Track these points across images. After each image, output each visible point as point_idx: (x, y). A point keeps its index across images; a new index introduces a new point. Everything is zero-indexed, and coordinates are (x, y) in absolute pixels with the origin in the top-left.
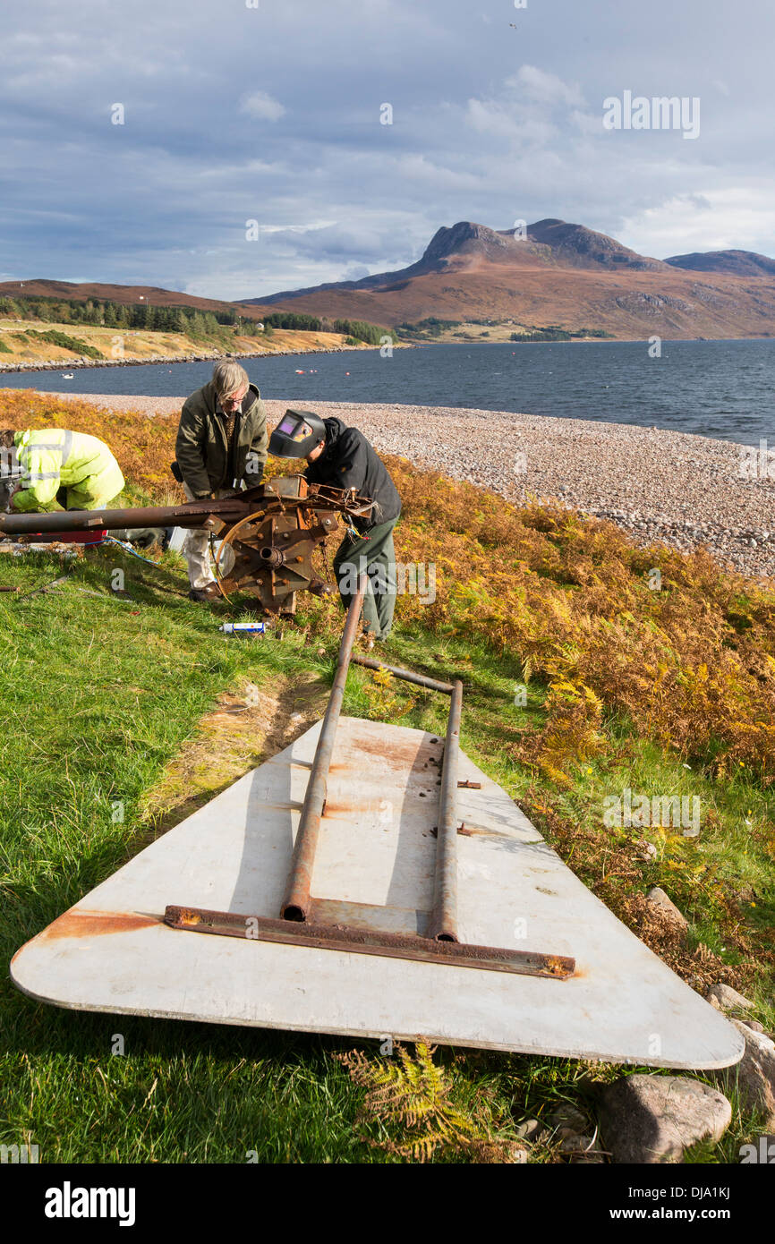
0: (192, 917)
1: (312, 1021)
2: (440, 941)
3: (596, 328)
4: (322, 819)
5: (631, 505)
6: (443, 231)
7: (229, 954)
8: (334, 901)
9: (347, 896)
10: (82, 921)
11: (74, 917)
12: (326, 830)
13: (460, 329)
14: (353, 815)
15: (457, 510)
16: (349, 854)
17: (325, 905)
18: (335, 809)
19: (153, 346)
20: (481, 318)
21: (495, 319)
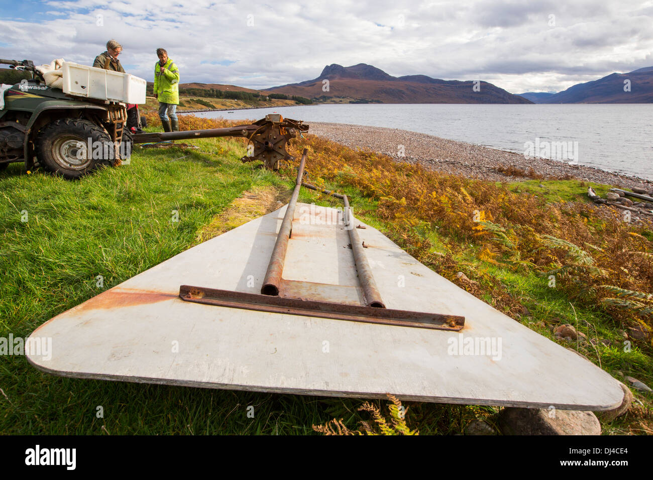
0: (199, 293)
1: (283, 383)
2: (372, 308)
3: (376, 99)
4: (289, 240)
5: (392, 151)
6: (327, 67)
7: (221, 320)
8: (298, 282)
9: (306, 279)
10: (117, 296)
11: (114, 293)
12: (292, 244)
13: (333, 100)
14: (306, 238)
15: (334, 150)
16: (305, 256)
17: (292, 284)
18: (296, 235)
19: (232, 104)
20: (339, 96)
21: (344, 96)
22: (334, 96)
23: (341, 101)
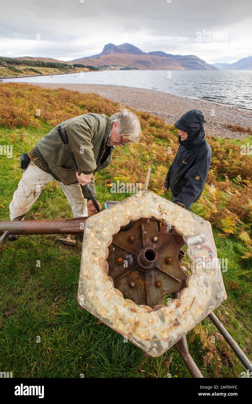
3: (135, 67)
6: (106, 45)
13: (110, 67)
19: (52, 71)
20: (114, 65)
21: (117, 65)
22: (111, 65)
23: (115, 68)
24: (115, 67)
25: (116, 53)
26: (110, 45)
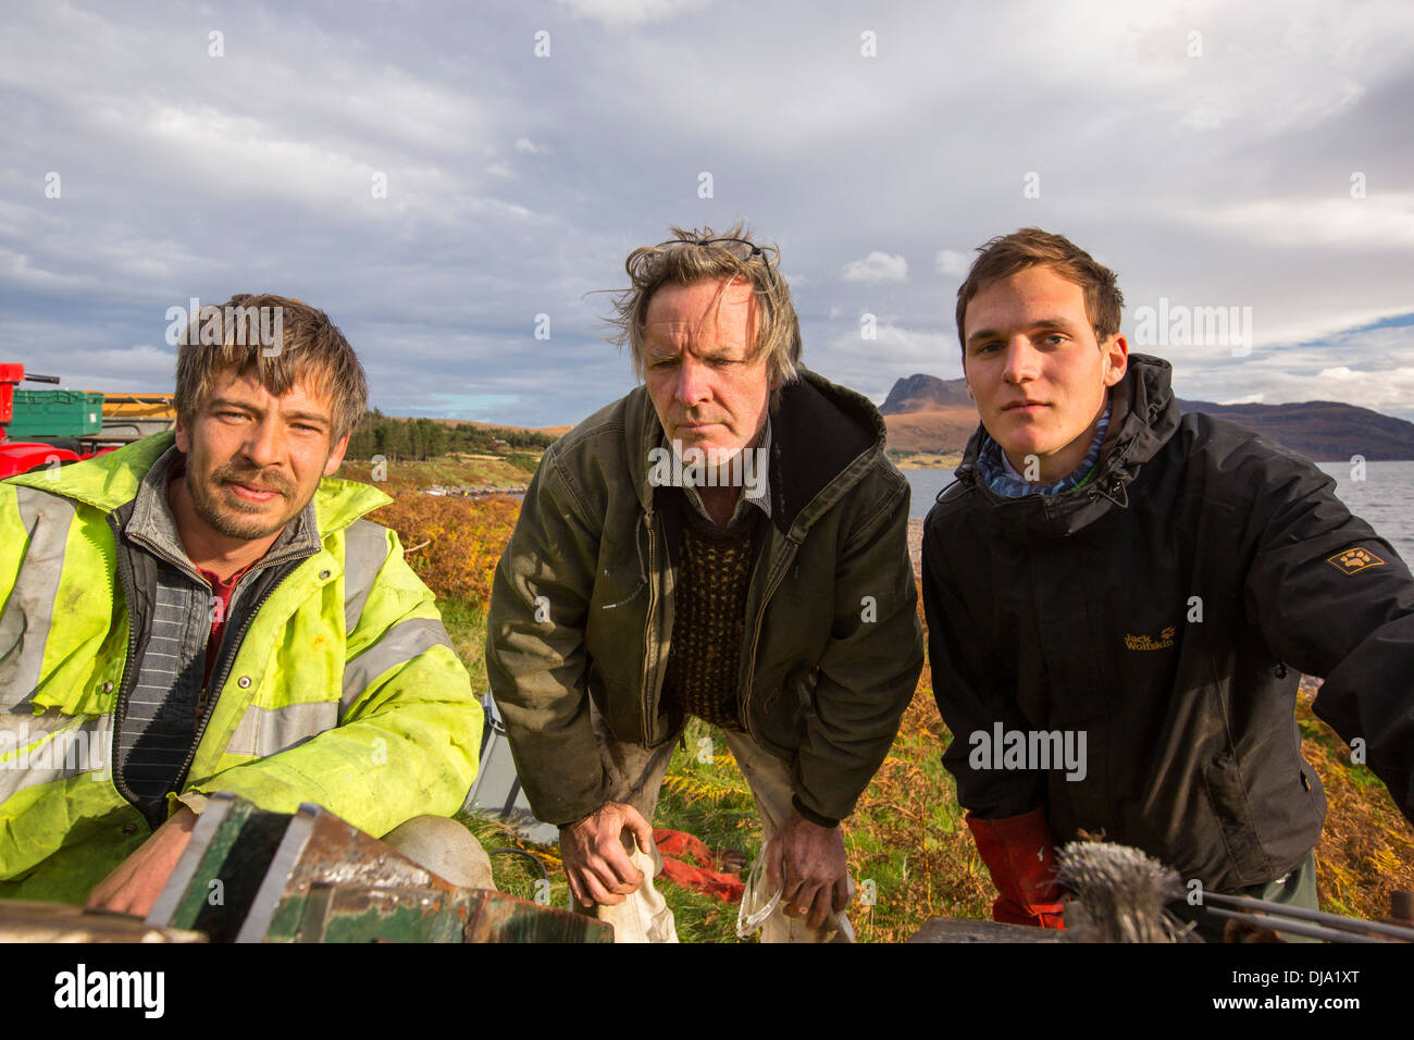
6: (901, 381)
13: (916, 458)
20: (935, 449)
21: (945, 449)
22: (921, 448)
23: (938, 462)
24: (938, 458)
25: (941, 407)
26: (917, 379)
